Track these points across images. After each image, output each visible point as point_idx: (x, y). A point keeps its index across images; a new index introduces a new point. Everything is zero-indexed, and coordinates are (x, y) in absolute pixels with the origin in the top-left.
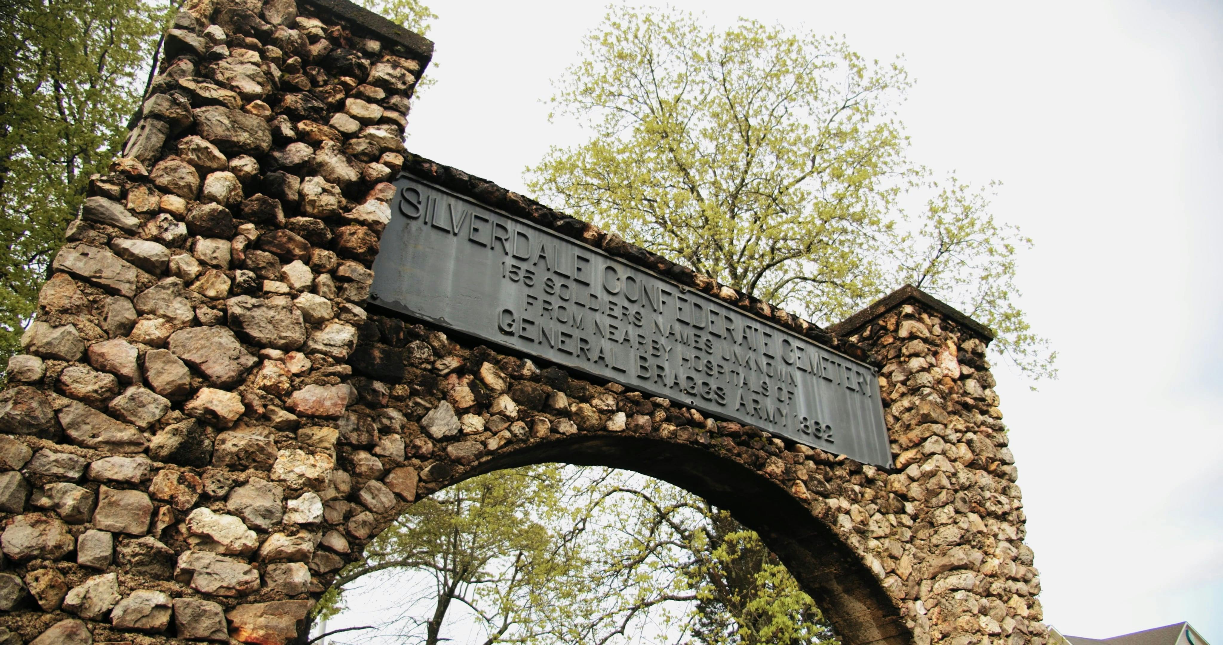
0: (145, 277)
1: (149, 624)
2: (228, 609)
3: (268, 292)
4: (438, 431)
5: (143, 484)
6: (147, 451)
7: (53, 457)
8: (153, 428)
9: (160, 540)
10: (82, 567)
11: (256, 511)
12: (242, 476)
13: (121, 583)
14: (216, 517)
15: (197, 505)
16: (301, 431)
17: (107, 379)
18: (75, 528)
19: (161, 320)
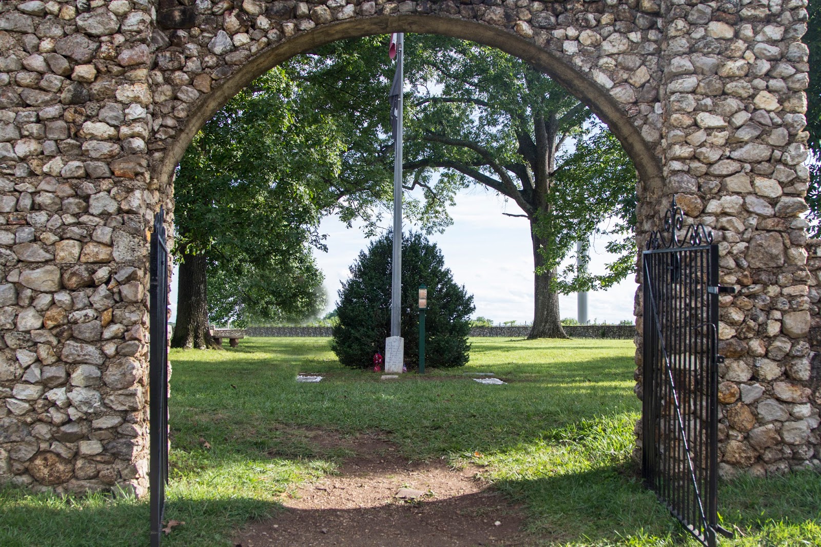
0: (37, 20)
1: (76, 175)
2: (108, 164)
3: (93, 8)
4: (218, 49)
5: (61, 117)
6: (60, 102)
7: (23, 114)
8: (60, 90)
9: (74, 139)
10: (47, 156)
11: (111, 118)
12: (102, 103)
13: (63, 160)
14: (93, 125)
15: (85, 121)
16: (126, 74)
17: (33, 75)
18: (41, 141)
19: (49, 39)
